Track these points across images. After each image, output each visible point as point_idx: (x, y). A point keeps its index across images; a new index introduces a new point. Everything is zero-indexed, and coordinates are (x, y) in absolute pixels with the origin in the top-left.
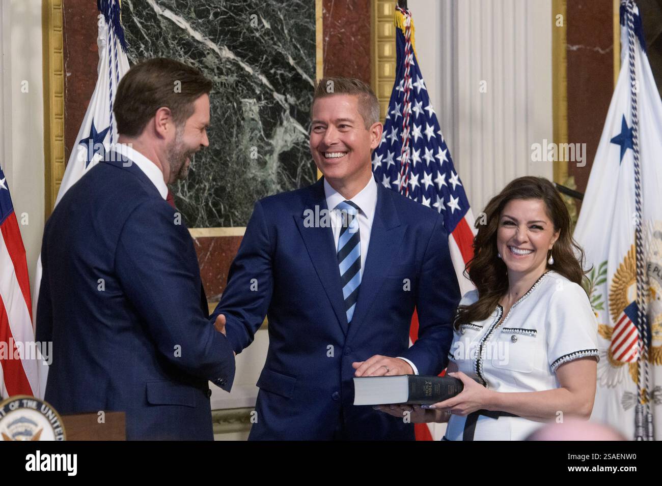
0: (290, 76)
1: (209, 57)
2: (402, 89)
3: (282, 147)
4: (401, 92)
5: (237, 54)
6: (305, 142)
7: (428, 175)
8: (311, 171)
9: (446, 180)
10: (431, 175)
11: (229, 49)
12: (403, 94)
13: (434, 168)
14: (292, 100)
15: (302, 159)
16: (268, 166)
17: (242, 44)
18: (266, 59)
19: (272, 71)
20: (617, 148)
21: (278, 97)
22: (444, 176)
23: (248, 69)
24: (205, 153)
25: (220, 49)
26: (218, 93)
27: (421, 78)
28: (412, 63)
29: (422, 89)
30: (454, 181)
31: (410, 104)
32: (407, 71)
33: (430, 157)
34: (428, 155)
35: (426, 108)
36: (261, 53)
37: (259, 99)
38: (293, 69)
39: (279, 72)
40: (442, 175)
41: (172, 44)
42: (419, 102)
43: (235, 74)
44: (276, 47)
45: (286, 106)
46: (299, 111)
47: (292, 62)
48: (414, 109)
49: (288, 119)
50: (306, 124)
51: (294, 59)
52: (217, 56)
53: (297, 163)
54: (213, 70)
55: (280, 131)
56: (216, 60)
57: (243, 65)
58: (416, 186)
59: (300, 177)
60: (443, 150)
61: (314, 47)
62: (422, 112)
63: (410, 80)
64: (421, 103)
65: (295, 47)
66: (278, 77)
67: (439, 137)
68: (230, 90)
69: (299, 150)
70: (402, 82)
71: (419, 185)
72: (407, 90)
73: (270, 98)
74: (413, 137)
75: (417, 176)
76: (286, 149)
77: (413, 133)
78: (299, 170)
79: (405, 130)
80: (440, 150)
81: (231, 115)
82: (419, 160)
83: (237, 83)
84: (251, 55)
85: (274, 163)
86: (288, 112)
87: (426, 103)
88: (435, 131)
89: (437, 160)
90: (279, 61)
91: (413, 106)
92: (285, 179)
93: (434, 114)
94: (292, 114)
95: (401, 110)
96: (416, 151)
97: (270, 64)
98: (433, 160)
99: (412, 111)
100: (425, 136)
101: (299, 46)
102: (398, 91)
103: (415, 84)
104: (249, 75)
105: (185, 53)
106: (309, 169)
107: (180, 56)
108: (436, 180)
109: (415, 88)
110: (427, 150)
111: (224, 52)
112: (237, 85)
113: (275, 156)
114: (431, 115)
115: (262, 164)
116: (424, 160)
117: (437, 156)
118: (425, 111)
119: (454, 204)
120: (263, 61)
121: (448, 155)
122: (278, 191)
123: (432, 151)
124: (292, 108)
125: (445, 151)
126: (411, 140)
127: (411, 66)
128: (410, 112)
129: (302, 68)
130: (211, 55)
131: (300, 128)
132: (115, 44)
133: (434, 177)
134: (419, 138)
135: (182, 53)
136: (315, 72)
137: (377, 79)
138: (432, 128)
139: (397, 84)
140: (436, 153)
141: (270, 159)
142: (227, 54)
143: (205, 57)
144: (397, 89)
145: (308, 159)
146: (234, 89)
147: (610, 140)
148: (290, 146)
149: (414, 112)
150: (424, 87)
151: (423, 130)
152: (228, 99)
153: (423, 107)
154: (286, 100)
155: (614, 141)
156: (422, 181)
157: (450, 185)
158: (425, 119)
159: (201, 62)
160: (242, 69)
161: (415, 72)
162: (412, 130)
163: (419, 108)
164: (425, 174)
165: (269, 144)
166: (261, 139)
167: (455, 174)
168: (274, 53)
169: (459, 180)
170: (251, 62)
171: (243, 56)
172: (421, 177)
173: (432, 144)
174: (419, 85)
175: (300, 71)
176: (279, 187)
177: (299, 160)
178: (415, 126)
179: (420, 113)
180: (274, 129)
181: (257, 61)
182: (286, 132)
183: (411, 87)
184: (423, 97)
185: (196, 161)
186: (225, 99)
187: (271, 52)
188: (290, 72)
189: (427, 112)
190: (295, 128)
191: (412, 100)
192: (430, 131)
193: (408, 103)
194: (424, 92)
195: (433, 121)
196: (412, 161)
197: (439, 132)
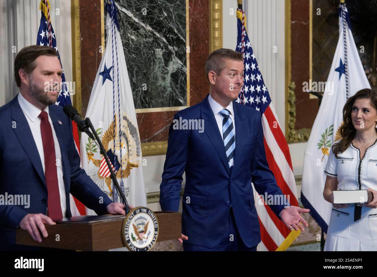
0: (175, 38)
1: (141, 30)
2: (241, 47)
3: (172, 71)
4: (240, 48)
5: (153, 28)
6: (181, 68)
7: (253, 86)
8: (184, 81)
9: (261, 89)
10: (254, 87)
11: (150, 26)
12: (241, 49)
13: (255, 83)
14: (176, 49)
15: (180, 76)
16: (166, 79)
17: (155, 24)
18: (165, 30)
19: (168, 36)
20: (338, 73)
21: (170, 47)
22: (260, 87)
23: (158, 35)
24: (140, 74)
25: (146, 26)
26: (145, 46)
27: (249, 42)
28: (245, 35)
29: (250, 47)
30: (264, 89)
31: (244, 54)
32: (243, 39)
33: (254, 78)
36: (163, 27)
37: (162, 49)
38: (177, 35)
39: (171, 36)
40: (259, 86)
41: (126, 24)
42: (248, 53)
43: (152, 38)
44: (169, 25)
45: (174, 52)
46: (179, 54)
47: (176, 31)
48: (246, 56)
49: (174, 58)
50: (182, 60)
51: (177, 30)
52: (145, 29)
53: (178, 78)
54: (143, 36)
55: (171, 63)
56: (144, 31)
57: (155, 33)
58: (247, 92)
59: (180, 84)
60: (259, 75)
61: (185, 24)
63: (244, 43)
64: (249, 53)
65: (177, 24)
66: (170, 38)
67: (257, 69)
68: (150, 45)
69: (179, 72)
70: (241, 44)
71: (248, 91)
72: (243, 47)
73: (167, 48)
74: (246, 69)
75: (248, 87)
76: (174, 72)
77: (246, 67)
78: (179, 81)
81: (151, 57)
82: (249, 80)
83: (153, 41)
84: (159, 28)
85: (169, 78)
86: (174, 54)
87: (251, 54)
88: (256, 66)
89: (257, 79)
90: (171, 31)
91: (245, 55)
92: (173, 85)
93: (255, 58)
94: (176, 55)
96: (247, 75)
97: (167, 32)
98: (255, 79)
99: (245, 57)
100: (251, 68)
101: (179, 24)
102: (239, 48)
103: (247, 45)
104: (158, 38)
105: (131, 28)
106: (183, 80)
107: (129, 29)
108: (256, 89)
109: (246, 46)
110: (252, 75)
111: (147, 27)
112: (153, 43)
113: (169, 75)
114: (254, 58)
115: (164, 79)
116: (251, 80)
117: (257, 78)
118: (251, 57)
119: (264, 99)
120: (164, 31)
121: (261, 77)
122: (170, 91)
123: (254, 75)
124: (176, 52)
125: (260, 75)
127: (245, 36)
128: (244, 57)
129: (180, 34)
130: (142, 29)
131: (179, 62)
132: (115, 28)
133: (255, 87)
134: (248, 70)
135: (130, 28)
136: (186, 36)
137: (212, 39)
138: (255, 65)
139: (238, 44)
140: (256, 76)
141: (167, 76)
142: (149, 28)
143: (140, 30)
144: (238, 47)
145: (183, 76)
146: (152, 44)
147: (335, 70)
148: (175, 70)
149: (246, 58)
150: (250, 46)
151: (250, 65)
152: (149, 49)
153: (250, 55)
154: (174, 49)
155: (337, 70)
156: (250, 89)
157: (262, 91)
158: (251, 61)
159: (138, 32)
160: (155, 35)
161: (247, 39)
163: (248, 56)
164: (251, 86)
165: (167, 70)
166: (163, 67)
167: (265, 86)
168: (169, 27)
169: (266, 89)
170: (159, 32)
171: (155, 29)
172: (249, 87)
173: (255, 72)
174: (248, 45)
175: (179, 35)
176: (171, 89)
177: (179, 76)
178: (246, 64)
179: (249, 58)
180: (169, 62)
181: (161, 31)
182: (174, 64)
183: (245, 46)
184: (250, 50)
185: (136, 78)
186: (148, 49)
187: (167, 27)
188: (175, 36)
189: (252, 58)
190: (177, 62)
191: (245, 52)
192: (253, 66)
193: (243, 53)
194: (250, 48)
195: (255, 62)
196: (245, 80)
197: (258, 67)
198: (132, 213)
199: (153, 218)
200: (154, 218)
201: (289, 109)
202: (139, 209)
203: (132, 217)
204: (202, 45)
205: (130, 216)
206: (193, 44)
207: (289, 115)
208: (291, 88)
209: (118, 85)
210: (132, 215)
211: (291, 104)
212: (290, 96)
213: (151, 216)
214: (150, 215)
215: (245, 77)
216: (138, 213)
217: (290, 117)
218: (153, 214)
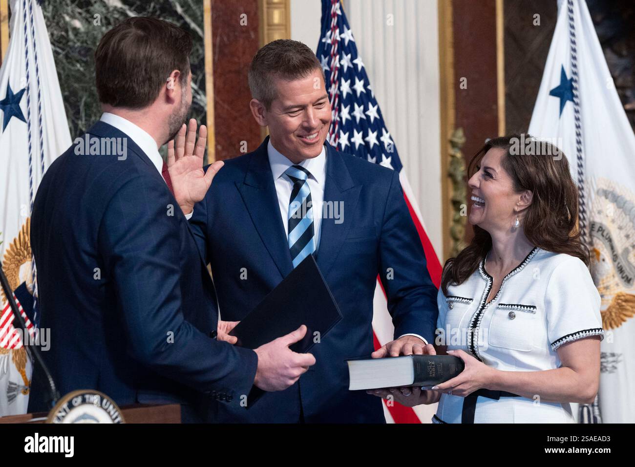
2: (329, 41)
4: (328, 44)
7: (359, 133)
9: (378, 138)
10: (361, 134)
12: (330, 46)
13: (365, 126)
20: (557, 100)
22: (375, 134)
27: (348, 28)
28: (339, 12)
29: (350, 41)
30: (386, 139)
31: (338, 57)
32: (334, 22)
33: (360, 113)
34: (358, 112)
35: (355, 61)
40: (373, 132)
42: (347, 55)
48: (343, 62)
58: (346, 145)
60: (374, 106)
62: (351, 66)
63: (337, 31)
64: (349, 56)
67: (369, 92)
70: (329, 33)
71: (349, 145)
72: (334, 42)
74: (341, 92)
75: (347, 134)
77: (342, 89)
79: (333, 86)
80: (370, 106)
82: (349, 117)
87: (354, 56)
88: (366, 85)
89: (368, 117)
91: (340, 59)
93: (363, 68)
95: (329, 63)
96: (345, 107)
98: (364, 117)
99: (340, 64)
100: (354, 91)
102: (325, 43)
103: (343, 36)
108: (367, 139)
109: (343, 40)
110: (356, 106)
114: (360, 68)
116: (354, 118)
117: (368, 113)
118: (354, 64)
119: (386, 163)
121: (379, 111)
123: (362, 107)
125: (376, 107)
126: (339, 96)
127: (338, 15)
128: (338, 65)
133: (365, 136)
134: (348, 94)
138: (362, 82)
139: (323, 35)
140: (366, 109)
144: (324, 40)
147: (549, 93)
149: (342, 66)
150: (352, 39)
151: (353, 84)
153: (352, 60)
155: (553, 93)
156: (353, 140)
157: (382, 144)
158: (354, 73)
161: (343, 22)
162: (340, 85)
163: (347, 62)
164: (355, 132)
167: (387, 132)
169: (391, 138)
172: (351, 136)
173: (362, 100)
174: (347, 36)
178: (343, 81)
179: (348, 67)
183: (338, 39)
184: (350, 49)
189: (356, 66)
191: (339, 52)
192: (359, 86)
193: (335, 55)
194: (352, 44)
195: (363, 75)
196: (341, 118)
197: (369, 87)
198: (65, 405)
199: (114, 417)
200: (116, 417)
201: (451, 194)
202: (80, 395)
203: (63, 414)
204: (241, 41)
205: (60, 412)
206: (222, 40)
207: (451, 207)
208: (454, 144)
209: (41, 132)
210: (65, 410)
211: (455, 182)
212: (452, 163)
213: (109, 413)
214: (106, 410)
215: (340, 111)
216: (79, 405)
217: (452, 212)
218: (114, 407)
